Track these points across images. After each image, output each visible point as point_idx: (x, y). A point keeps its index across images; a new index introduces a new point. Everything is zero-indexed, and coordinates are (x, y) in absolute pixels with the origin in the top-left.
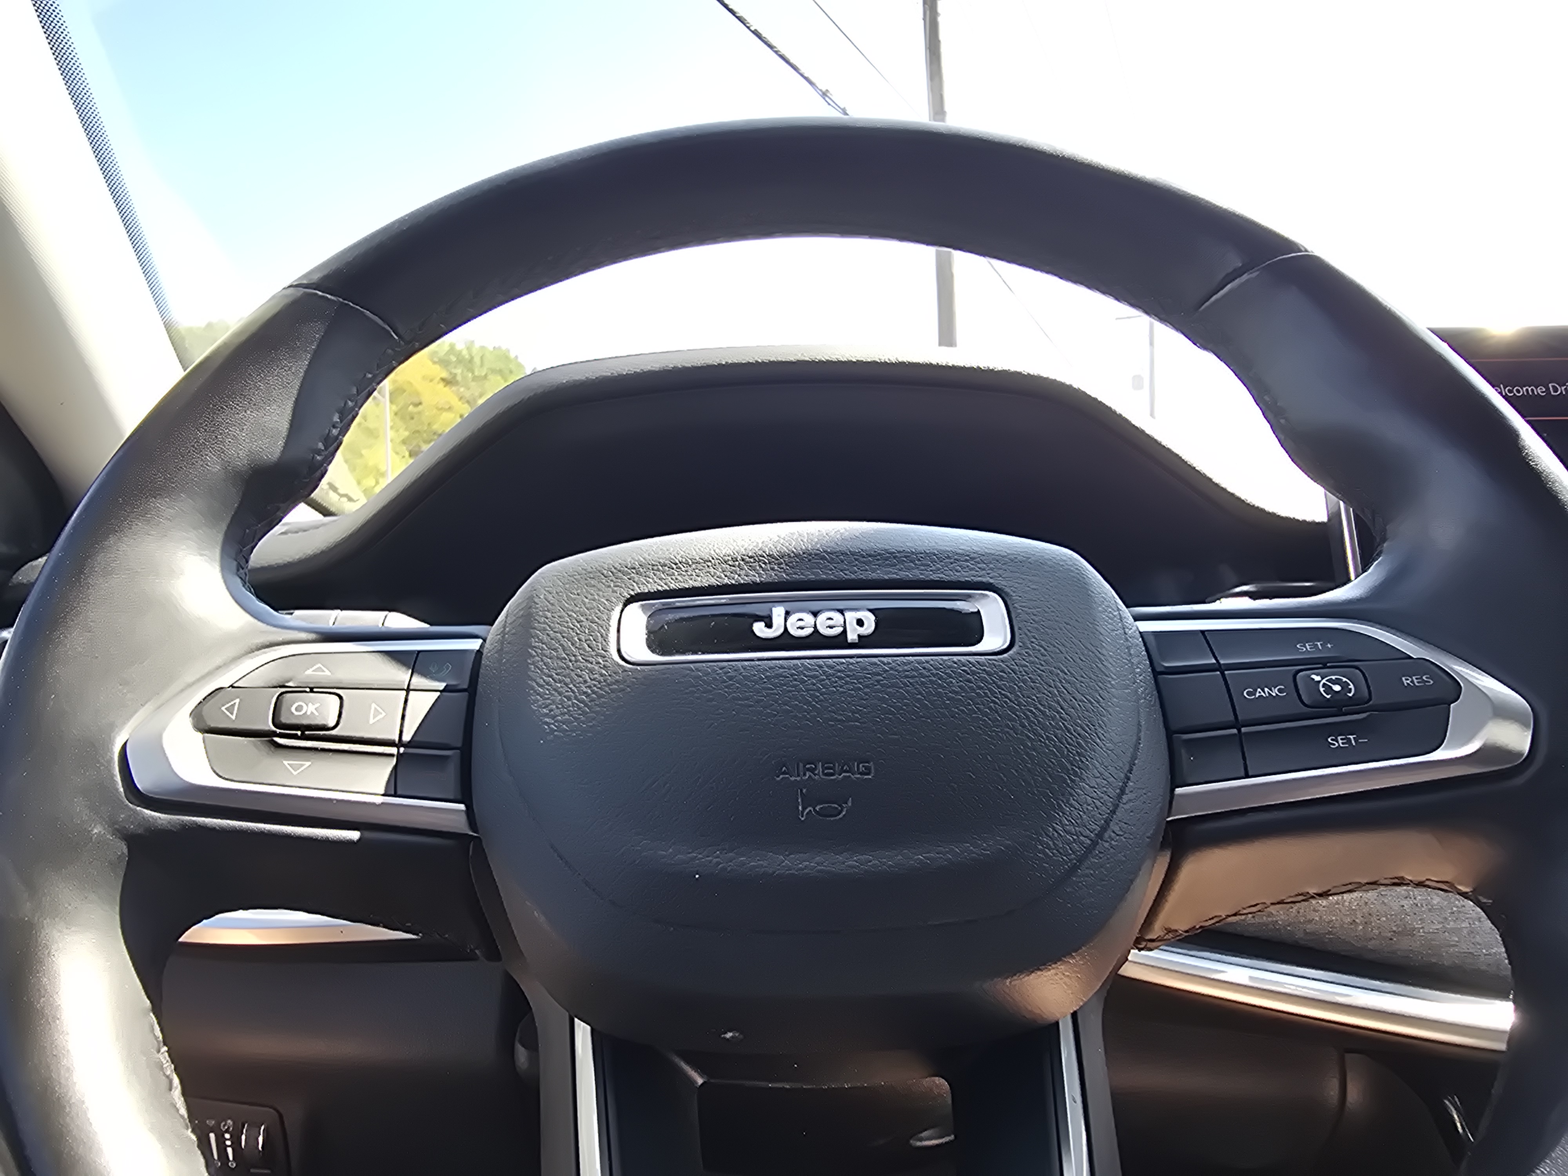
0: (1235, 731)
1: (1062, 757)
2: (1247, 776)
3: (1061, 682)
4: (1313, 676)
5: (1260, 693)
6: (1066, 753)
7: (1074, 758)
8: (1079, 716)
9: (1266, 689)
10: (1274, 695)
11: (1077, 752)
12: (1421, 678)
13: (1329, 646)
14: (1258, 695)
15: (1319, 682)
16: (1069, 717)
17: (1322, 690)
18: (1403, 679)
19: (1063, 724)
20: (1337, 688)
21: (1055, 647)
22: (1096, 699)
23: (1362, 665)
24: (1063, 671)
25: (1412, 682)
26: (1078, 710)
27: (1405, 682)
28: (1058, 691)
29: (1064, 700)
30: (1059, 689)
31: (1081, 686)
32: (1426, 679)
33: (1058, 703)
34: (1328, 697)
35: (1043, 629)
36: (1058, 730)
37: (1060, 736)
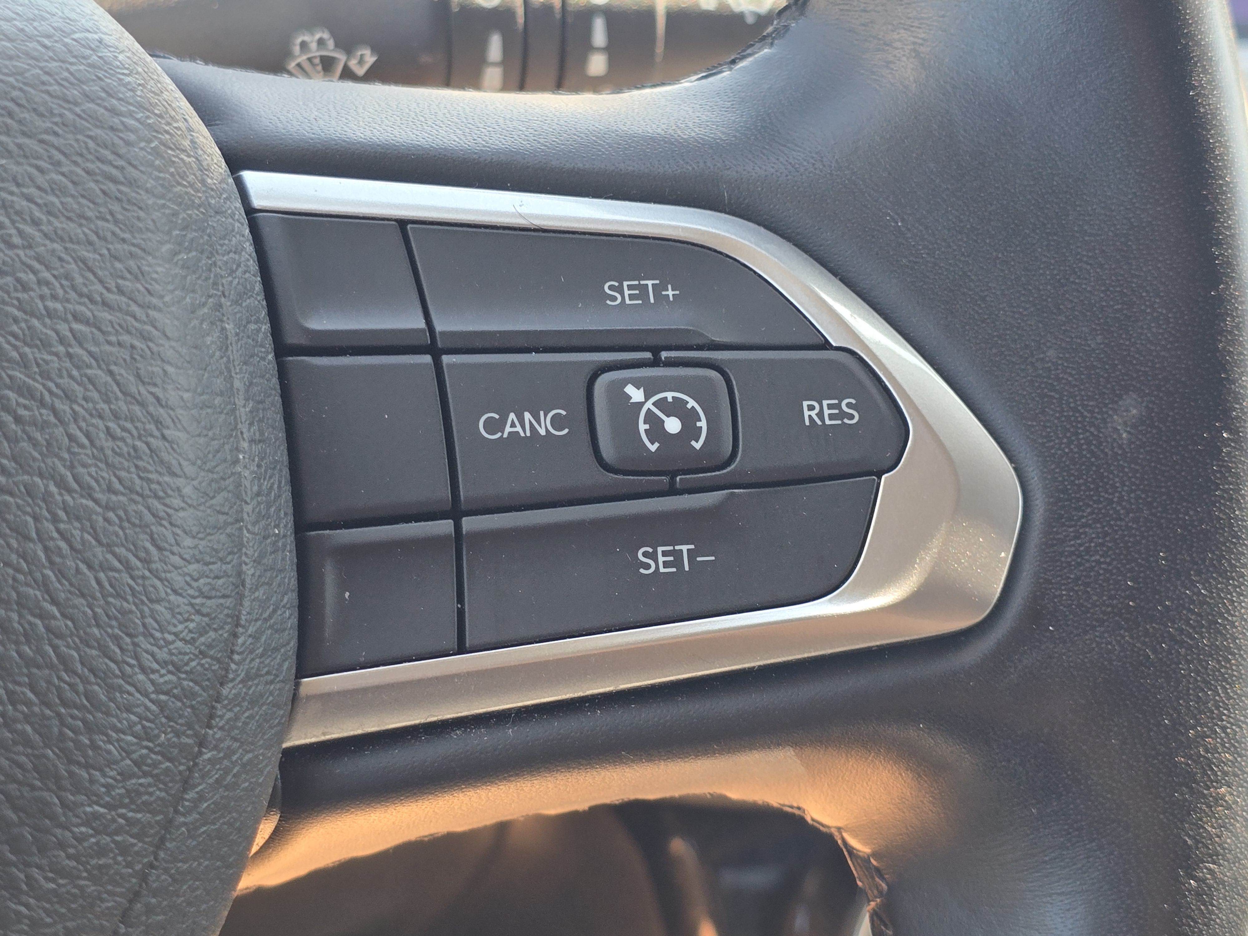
0: (445, 526)
1: (46, 746)
2: (462, 649)
3: (55, 520)
4: (630, 389)
5: (513, 425)
6: (56, 730)
7: (76, 742)
8: (95, 616)
9: (527, 416)
10: (543, 432)
11: (84, 721)
12: (838, 406)
13: (670, 293)
14: (508, 429)
15: (641, 404)
16: (69, 623)
17: (643, 427)
18: (805, 404)
19: (55, 648)
20: (673, 425)
21: (42, 403)
22: (143, 555)
23: (730, 361)
24: (62, 484)
25: (820, 415)
26: (94, 598)
27: (807, 413)
28: (46, 549)
29: (61, 574)
30: (51, 544)
31: (106, 520)
32: (846, 409)
33: (45, 586)
34: (653, 448)
35: (15, 347)
36: (38, 667)
37: (44, 685)
